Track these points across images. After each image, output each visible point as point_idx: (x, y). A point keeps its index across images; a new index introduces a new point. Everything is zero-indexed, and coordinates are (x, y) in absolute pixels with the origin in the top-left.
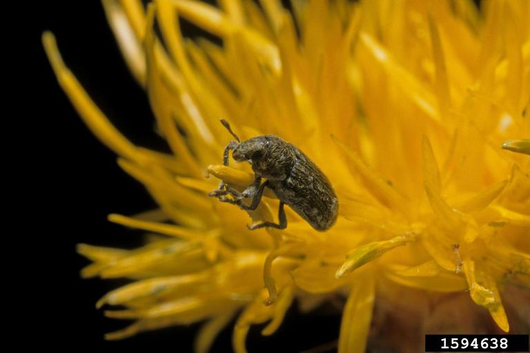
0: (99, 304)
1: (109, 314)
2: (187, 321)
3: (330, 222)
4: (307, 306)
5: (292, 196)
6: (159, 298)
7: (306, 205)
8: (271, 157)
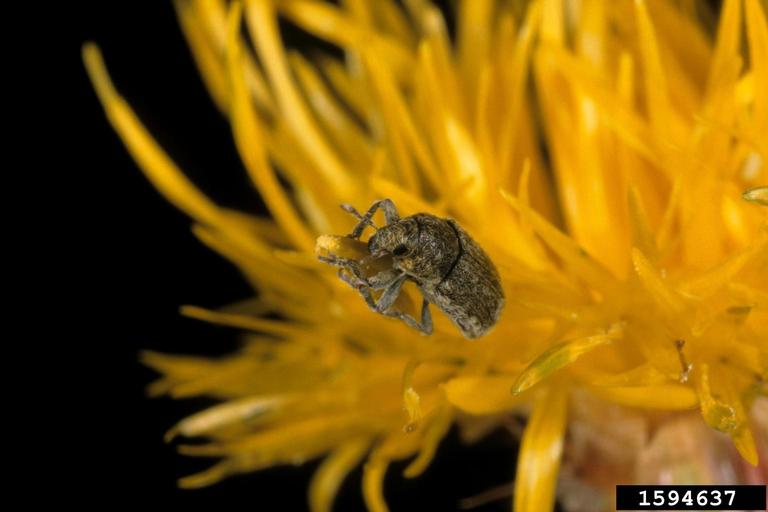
0: (169, 437)
2: (298, 458)
4: (471, 434)
6: (256, 426)
7: (462, 314)
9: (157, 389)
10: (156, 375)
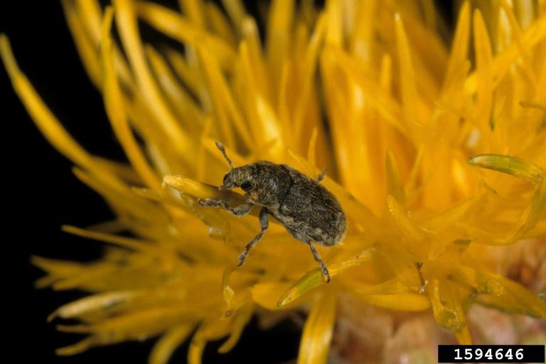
0: (50, 318)
1: (61, 328)
2: (142, 337)
3: (337, 237)
5: (291, 222)
6: (113, 312)
7: (307, 227)
8: (261, 188)
9: (42, 283)
10: (42, 273)
